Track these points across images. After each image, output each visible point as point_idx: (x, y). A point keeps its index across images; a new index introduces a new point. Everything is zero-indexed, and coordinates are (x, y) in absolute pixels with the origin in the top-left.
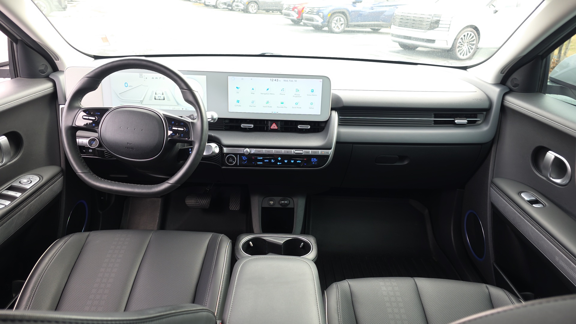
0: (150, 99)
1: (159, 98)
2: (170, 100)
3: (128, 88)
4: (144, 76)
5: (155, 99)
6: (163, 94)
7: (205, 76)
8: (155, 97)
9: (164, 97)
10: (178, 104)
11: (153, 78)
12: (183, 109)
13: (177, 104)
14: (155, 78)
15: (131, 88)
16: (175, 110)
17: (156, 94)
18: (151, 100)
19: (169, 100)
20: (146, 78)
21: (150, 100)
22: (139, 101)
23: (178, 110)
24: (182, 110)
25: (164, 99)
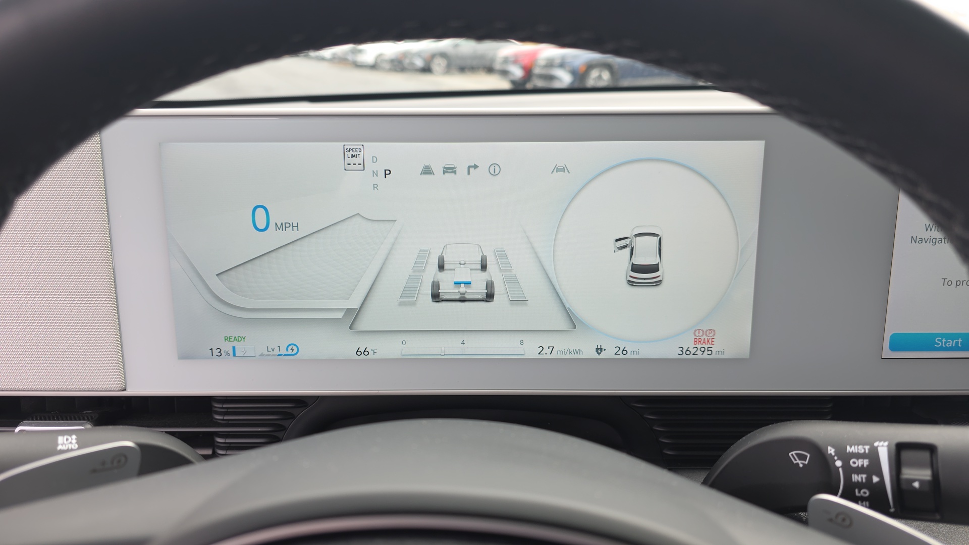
0: (408, 300)
1: (463, 288)
2: (523, 302)
3: (274, 238)
4: (375, 159)
5: (436, 297)
6: (484, 267)
7: (763, 142)
8: (435, 286)
9: (490, 285)
10: (573, 321)
11: (427, 171)
12: (599, 350)
13: (563, 324)
14: (438, 169)
15: (290, 235)
16: (555, 355)
17: (441, 267)
18: (413, 303)
19: (519, 301)
20: (387, 173)
21: (402, 303)
22: (340, 315)
23: (568, 356)
24: (596, 355)
25: (490, 297)
